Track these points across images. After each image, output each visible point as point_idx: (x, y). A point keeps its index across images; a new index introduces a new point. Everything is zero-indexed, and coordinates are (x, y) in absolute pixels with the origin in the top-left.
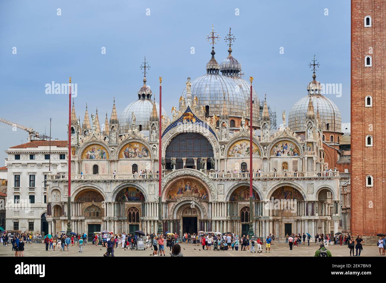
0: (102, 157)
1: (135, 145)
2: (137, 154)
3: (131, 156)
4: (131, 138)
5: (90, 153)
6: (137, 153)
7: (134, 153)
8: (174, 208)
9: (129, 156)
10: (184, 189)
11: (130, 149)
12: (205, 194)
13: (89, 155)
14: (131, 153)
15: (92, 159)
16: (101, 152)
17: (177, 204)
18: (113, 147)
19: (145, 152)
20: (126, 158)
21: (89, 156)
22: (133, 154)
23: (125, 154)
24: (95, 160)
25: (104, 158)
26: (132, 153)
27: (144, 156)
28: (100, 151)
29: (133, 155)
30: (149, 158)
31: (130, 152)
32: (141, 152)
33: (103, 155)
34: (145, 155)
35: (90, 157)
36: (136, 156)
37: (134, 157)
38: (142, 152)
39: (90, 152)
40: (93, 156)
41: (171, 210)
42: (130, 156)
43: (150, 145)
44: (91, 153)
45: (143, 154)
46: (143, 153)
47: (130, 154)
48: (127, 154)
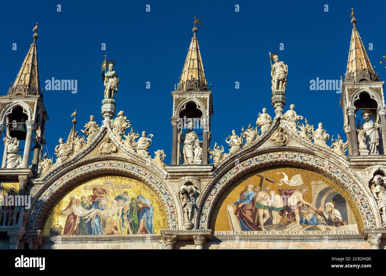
0: (134, 227)
1: (286, 178)
2: (294, 215)
3: (269, 222)
4: (267, 145)
5: (79, 211)
6: (297, 211)
7: (282, 212)
9: (258, 224)
11: (261, 194)
13: (75, 217)
14: (267, 212)
15: (90, 232)
16: (130, 205)
18: (187, 179)
19: (331, 204)
20: (243, 229)
21: (78, 222)
22: (275, 214)
23: (240, 212)
24: (100, 236)
25: (145, 231)
26: (271, 209)
27: (330, 222)
28: (128, 202)
29: (277, 219)
30: (352, 228)
31: (260, 206)
32: (313, 205)
33: (139, 217)
34: (333, 217)
35: (80, 225)
36: (289, 222)
37: (281, 226)
38: (318, 204)
39: (83, 205)
40: (96, 221)
42: (262, 221)
43: (359, 173)
44: (87, 212)
45: (321, 214)
46: (321, 209)
47: (261, 212)
48: (248, 214)
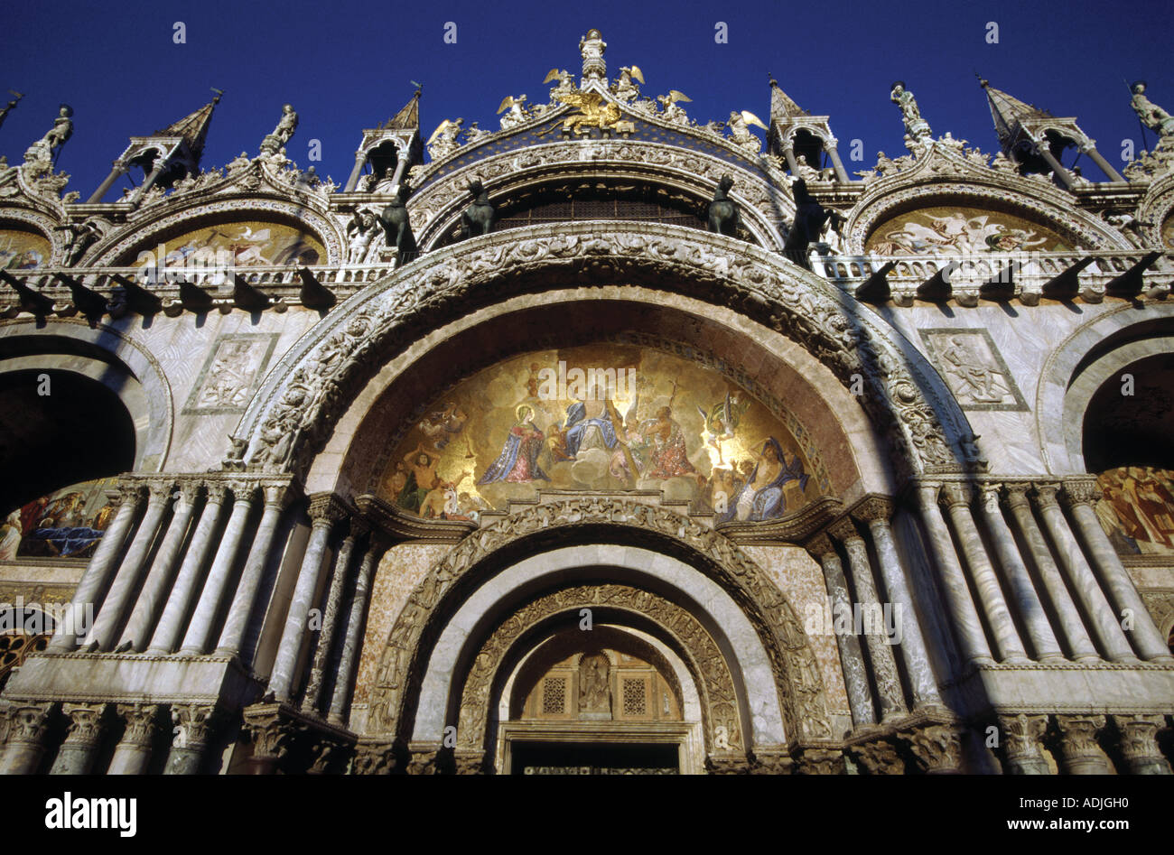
1: (248, 233)
4: (232, 189)
8: (433, 599)
10: (552, 443)
12: (763, 470)
17: (478, 557)
41: (398, 625)
43: (341, 216)
